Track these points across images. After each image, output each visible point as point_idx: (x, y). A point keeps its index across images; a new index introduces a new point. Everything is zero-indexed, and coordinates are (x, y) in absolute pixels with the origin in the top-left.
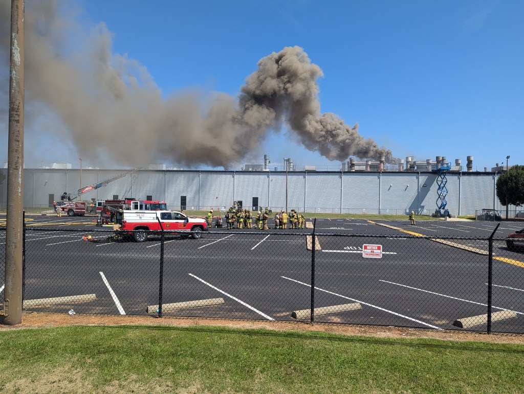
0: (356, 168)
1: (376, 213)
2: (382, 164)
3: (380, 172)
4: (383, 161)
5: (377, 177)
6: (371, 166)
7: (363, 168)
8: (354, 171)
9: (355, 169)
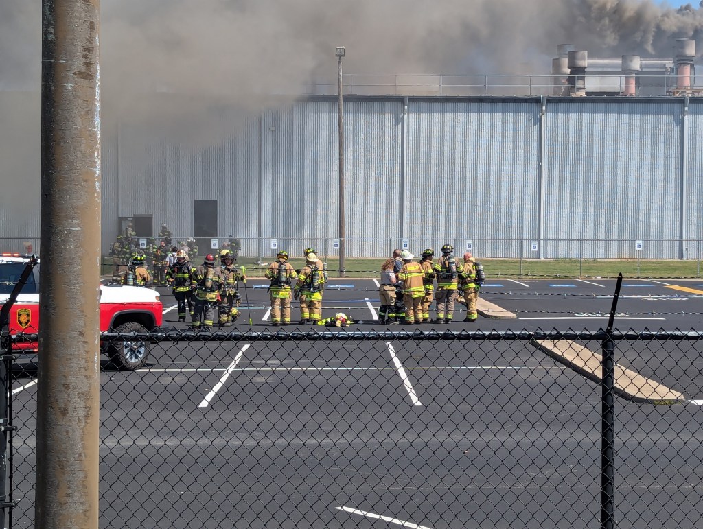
0: (592, 84)
1: (670, 256)
2: (687, 69)
3: (681, 101)
4: (689, 59)
5: (671, 118)
6: (640, 78)
7: (614, 83)
8: (582, 94)
9: (589, 89)
